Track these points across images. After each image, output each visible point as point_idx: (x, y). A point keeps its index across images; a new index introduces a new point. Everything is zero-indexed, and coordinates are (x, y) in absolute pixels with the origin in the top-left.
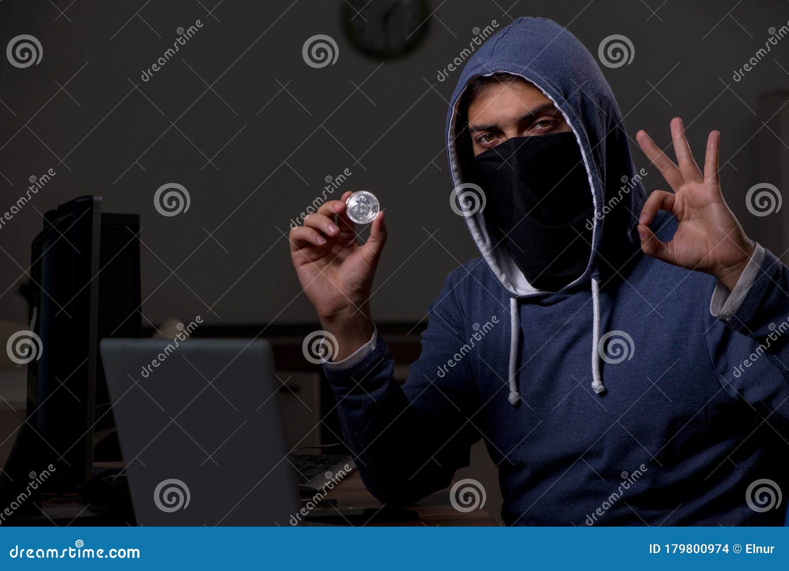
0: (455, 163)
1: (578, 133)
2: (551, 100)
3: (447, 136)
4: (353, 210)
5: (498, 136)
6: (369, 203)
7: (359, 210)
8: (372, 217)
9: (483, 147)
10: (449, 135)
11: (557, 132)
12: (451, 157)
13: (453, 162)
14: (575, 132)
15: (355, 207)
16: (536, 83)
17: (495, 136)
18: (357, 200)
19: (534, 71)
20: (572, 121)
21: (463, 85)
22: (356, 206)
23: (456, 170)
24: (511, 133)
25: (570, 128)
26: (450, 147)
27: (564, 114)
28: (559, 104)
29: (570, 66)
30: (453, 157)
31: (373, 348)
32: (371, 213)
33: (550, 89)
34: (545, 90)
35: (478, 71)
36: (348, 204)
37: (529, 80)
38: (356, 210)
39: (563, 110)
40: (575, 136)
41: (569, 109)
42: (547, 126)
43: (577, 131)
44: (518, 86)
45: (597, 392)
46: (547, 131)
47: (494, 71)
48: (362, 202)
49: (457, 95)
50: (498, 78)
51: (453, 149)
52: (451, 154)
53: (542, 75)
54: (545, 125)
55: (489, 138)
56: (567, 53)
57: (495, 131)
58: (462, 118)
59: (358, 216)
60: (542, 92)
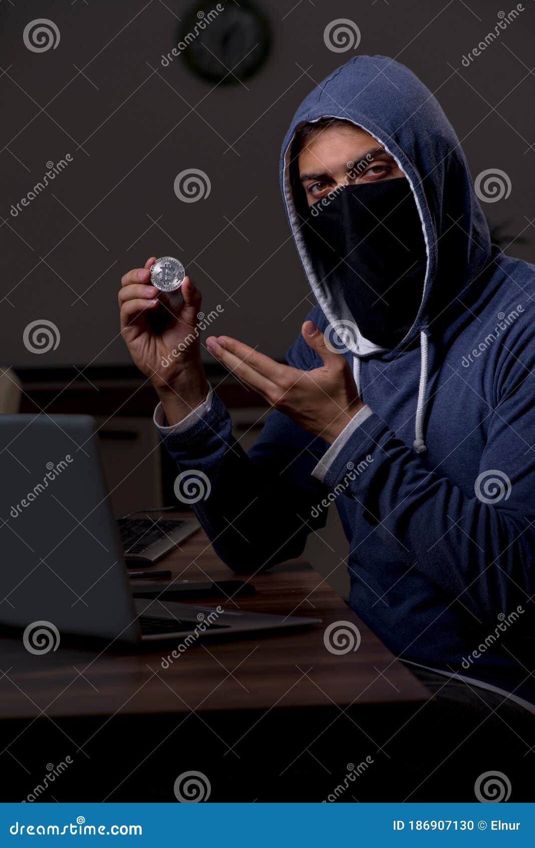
0: (294, 217)
1: (411, 178)
2: (381, 144)
3: (283, 188)
4: (157, 276)
5: (330, 185)
6: (174, 270)
7: (164, 276)
8: (177, 284)
9: (315, 197)
10: (284, 187)
11: (390, 178)
12: (289, 209)
13: (292, 215)
14: (407, 177)
15: (159, 273)
16: (364, 126)
17: (327, 185)
18: (162, 266)
19: (363, 114)
20: (403, 166)
21: (291, 134)
22: (161, 272)
23: (296, 223)
24: (342, 182)
25: (403, 173)
26: (287, 200)
27: (396, 159)
28: (390, 148)
29: (403, 106)
30: (291, 210)
31: (209, 410)
32: (176, 280)
33: (380, 132)
34: (374, 133)
35: (304, 118)
36: (152, 271)
37: (357, 124)
38: (161, 276)
39: (394, 154)
40: (408, 181)
41: (400, 153)
42: (381, 171)
43: (409, 176)
44: (347, 131)
45: (418, 452)
46: (380, 177)
47: (320, 117)
48: (167, 268)
49: (286, 145)
50: (324, 124)
51: (290, 202)
52: (289, 207)
53: (371, 118)
54: (378, 171)
55: (321, 187)
56: (400, 94)
57: (326, 179)
58: (294, 168)
59: (163, 283)
60: (371, 135)
